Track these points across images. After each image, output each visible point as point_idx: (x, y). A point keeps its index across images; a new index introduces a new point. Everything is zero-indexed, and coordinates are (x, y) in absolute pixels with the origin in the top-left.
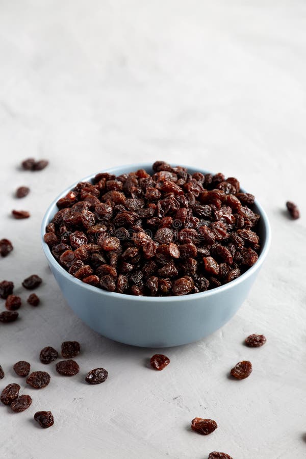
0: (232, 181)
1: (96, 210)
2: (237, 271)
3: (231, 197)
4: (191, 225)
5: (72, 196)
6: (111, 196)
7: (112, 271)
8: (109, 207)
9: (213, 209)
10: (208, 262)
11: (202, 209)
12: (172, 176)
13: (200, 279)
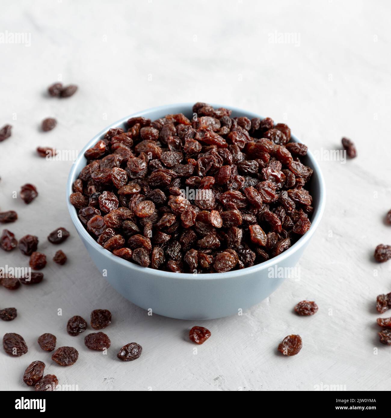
0: (282, 127)
1: (128, 166)
2: (287, 242)
3: (281, 150)
4: (235, 185)
5: (102, 146)
6: (145, 146)
7: (146, 244)
8: (143, 162)
9: (260, 165)
10: (254, 232)
11: (248, 165)
12: (214, 123)
13: (245, 252)
